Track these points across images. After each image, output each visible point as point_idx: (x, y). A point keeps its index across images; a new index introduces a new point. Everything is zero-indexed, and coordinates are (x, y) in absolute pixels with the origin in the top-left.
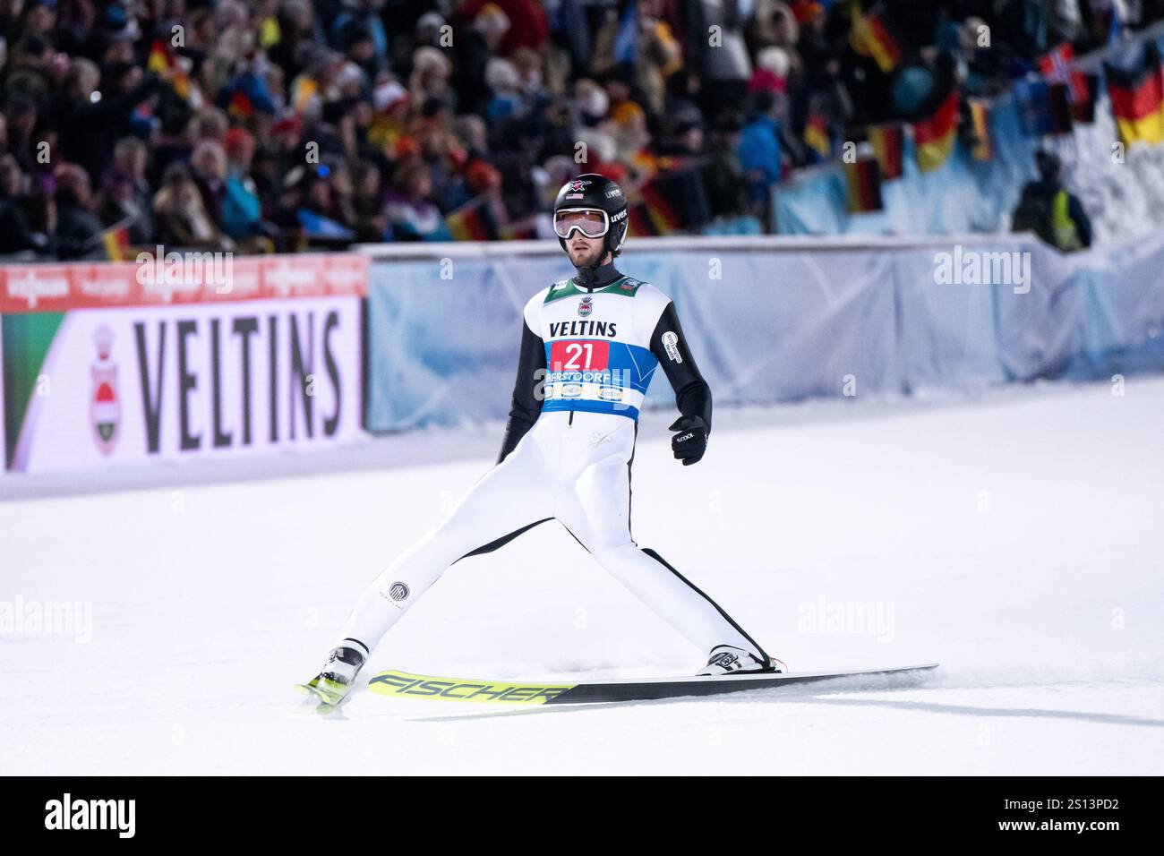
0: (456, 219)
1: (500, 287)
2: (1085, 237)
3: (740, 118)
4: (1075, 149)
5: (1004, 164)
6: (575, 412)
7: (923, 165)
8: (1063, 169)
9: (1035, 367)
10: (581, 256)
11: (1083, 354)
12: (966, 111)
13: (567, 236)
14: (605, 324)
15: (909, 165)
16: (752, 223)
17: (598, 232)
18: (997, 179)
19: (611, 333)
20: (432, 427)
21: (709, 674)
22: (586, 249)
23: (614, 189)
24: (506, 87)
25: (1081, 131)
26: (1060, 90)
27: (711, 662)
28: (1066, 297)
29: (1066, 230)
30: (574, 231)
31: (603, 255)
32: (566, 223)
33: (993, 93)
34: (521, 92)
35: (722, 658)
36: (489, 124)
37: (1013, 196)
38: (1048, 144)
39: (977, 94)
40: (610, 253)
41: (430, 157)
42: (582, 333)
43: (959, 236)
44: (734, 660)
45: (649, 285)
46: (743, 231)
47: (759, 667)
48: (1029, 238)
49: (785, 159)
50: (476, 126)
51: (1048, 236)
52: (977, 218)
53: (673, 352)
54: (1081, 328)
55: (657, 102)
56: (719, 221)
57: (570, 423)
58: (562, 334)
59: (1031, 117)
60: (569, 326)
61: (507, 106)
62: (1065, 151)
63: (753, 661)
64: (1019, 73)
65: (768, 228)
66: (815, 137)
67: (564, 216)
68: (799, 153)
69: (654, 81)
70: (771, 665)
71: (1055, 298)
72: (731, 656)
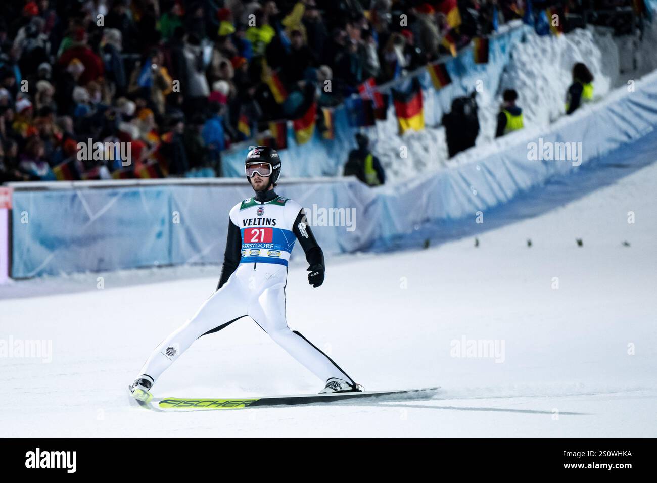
0: (57, 169)
1: (80, 203)
2: (381, 179)
3: (203, 117)
4: (376, 132)
5: (340, 141)
6: (257, 263)
7: (298, 141)
8: (370, 143)
9: (356, 245)
10: (258, 185)
11: (381, 238)
12: (321, 114)
13: (251, 176)
14: (270, 219)
15: (291, 141)
16: (211, 171)
17: (267, 174)
18: (336, 149)
19: (273, 224)
20: (45, 276)
21: (326, 393)
22: (261, 182)
23: (274, 153)
24: (83, 101)
25: (380, 124)
26: (368, 102)
27: (327, 386)
28: (371, 209)
29: (371, 174)
30: (255, 173)
31: (269, 185)
32: (251, 169)
33: (334, 104)
34: (90, 103)
35: (332, 385)
36: (75, 120)
37: (344, 157)
38: (363, 131)
39: (326, 105)
40: (272, 185)
41: (44, 137)
42: (259, 224)
43: (317, 178)
44: (338, 385)
45: (291, 200)
46: (205, 176)
47: (350, 388)
48: (353, 179)
49: (227, 137)
50: (69, 121)
51: (362, 178)
52: (326, 169)
53: (304, 232)
54: (380, 226)
55: (161, 109)
56: (194, 170)
57: (255, 268)
58: (249, 225)
59: (354, 116)
60: (253, 221)
61: (83, 110)
62: (371, 135)
63: (348, 385)
64: (348, 94)
65: (219, 174)
66: (243, 127)
67: (250, 166)
68: (235, 135)
69: (160, 97)
70: (357, 387)
71: (366, 211)
72: (337, 383)
